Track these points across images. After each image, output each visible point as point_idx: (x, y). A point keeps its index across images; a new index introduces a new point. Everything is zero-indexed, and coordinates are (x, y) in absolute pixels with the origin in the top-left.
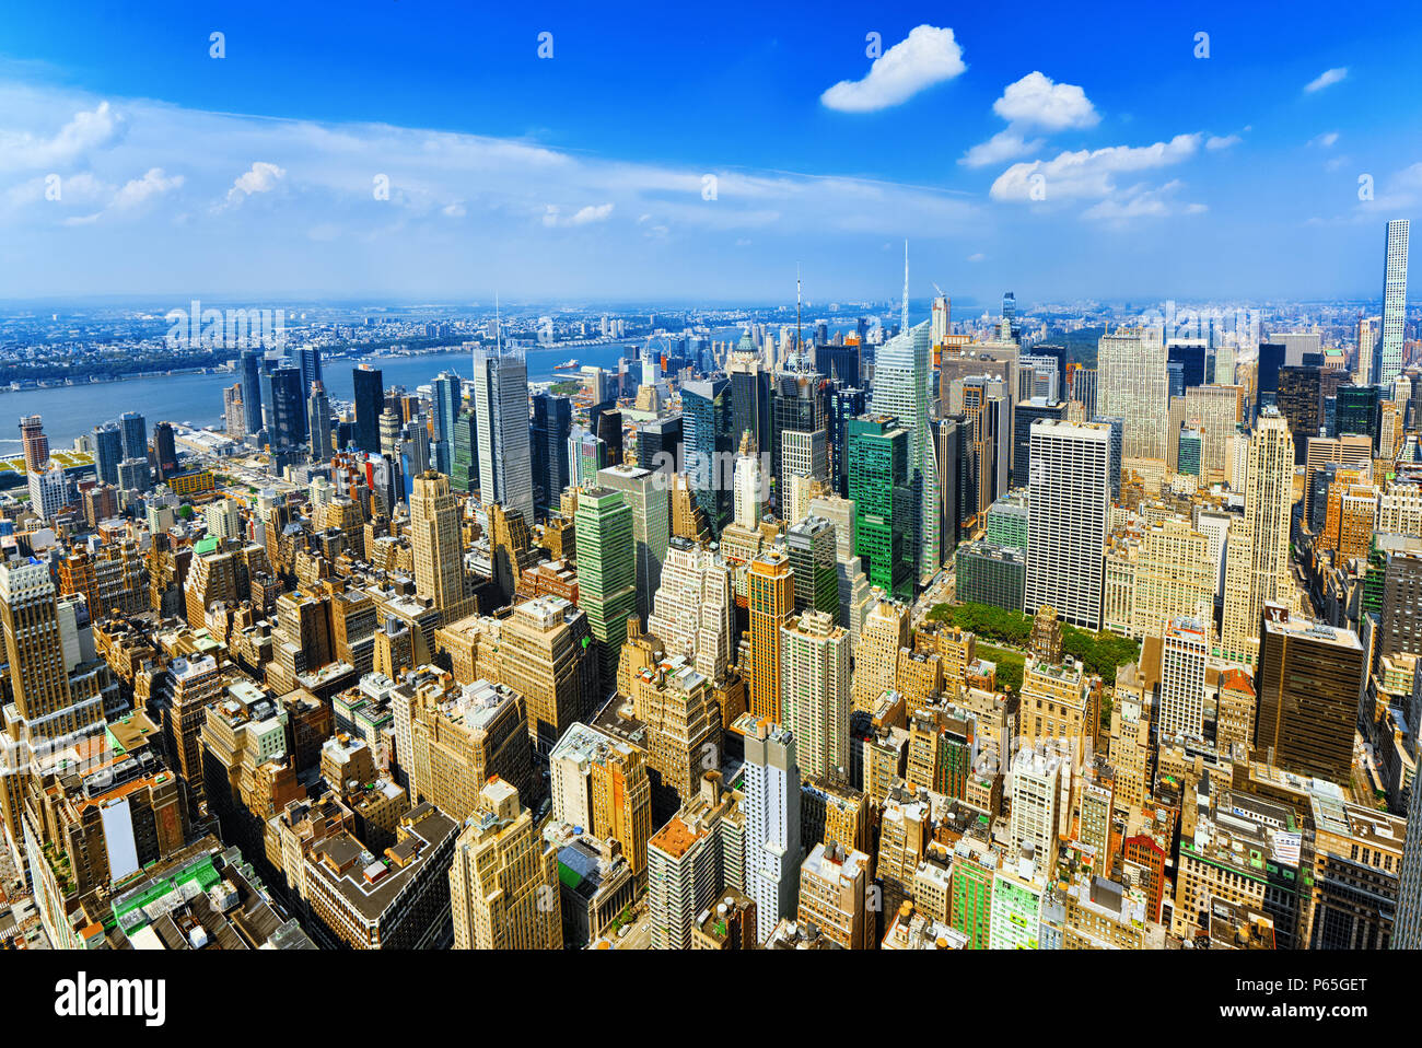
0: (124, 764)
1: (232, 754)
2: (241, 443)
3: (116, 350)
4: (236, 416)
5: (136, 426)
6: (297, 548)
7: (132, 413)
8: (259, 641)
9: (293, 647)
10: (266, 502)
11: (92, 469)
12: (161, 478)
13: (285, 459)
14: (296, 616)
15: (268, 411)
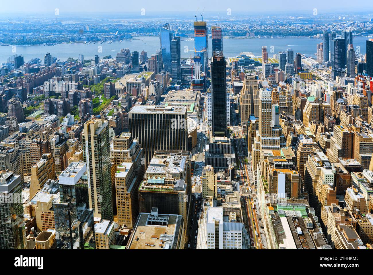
0: (285, 162)
1: (316, 176)
2: (321, 65)
3: (284, 28)
4: (320, 54)
5: (291, 53)
6: (342, 109)
7: (290, 49)
8: (326, 139)
9: (339, 147)
10: (331, 88)
11: (278, 65)
12: (296, 72)
13: (337, 73)
14: (341, 135)
15: (331, 54)
